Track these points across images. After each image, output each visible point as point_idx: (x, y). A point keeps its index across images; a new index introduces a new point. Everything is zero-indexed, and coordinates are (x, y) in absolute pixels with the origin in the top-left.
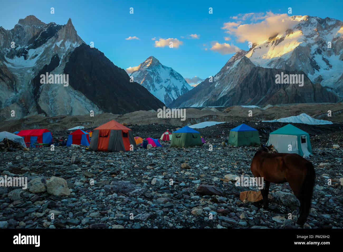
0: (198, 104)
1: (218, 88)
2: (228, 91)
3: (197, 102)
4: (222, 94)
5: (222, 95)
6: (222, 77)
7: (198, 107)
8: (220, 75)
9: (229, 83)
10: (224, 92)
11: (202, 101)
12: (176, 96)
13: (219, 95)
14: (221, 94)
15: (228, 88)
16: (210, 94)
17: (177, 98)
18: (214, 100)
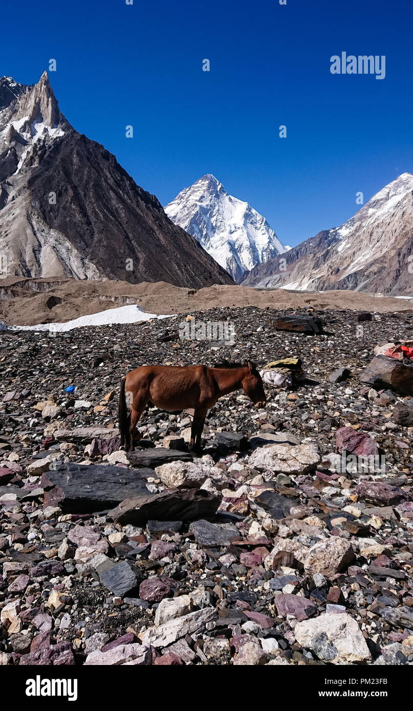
0: (297, 284)
1: (346, 255)
2: (368, 262)
3: (295, 279)
4: (353, 268)
5: (351, 270)
6: (357, 230)
7: (298, 289)
8: (353, 226)
9: (371, 246)
10: (357, 263)
11: (306, 278)
12: (252, 263)
13: (345, 269)
14: (350, 268)
15: (368, 256)
16: (326, 265)
17: (253, 267)
18: (333, 278)
